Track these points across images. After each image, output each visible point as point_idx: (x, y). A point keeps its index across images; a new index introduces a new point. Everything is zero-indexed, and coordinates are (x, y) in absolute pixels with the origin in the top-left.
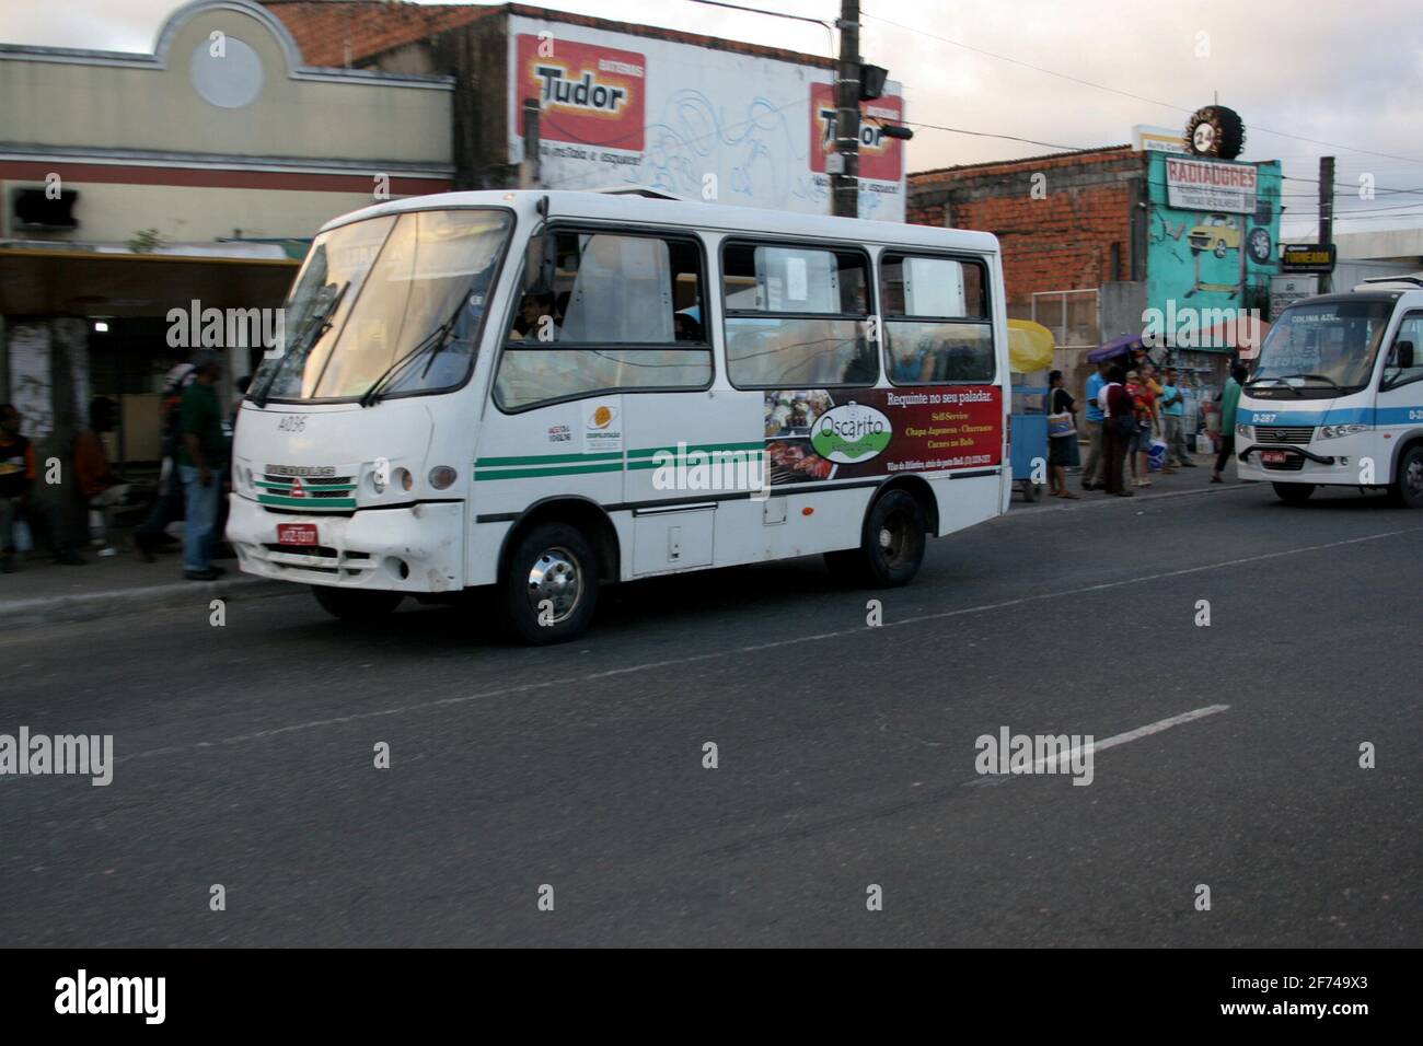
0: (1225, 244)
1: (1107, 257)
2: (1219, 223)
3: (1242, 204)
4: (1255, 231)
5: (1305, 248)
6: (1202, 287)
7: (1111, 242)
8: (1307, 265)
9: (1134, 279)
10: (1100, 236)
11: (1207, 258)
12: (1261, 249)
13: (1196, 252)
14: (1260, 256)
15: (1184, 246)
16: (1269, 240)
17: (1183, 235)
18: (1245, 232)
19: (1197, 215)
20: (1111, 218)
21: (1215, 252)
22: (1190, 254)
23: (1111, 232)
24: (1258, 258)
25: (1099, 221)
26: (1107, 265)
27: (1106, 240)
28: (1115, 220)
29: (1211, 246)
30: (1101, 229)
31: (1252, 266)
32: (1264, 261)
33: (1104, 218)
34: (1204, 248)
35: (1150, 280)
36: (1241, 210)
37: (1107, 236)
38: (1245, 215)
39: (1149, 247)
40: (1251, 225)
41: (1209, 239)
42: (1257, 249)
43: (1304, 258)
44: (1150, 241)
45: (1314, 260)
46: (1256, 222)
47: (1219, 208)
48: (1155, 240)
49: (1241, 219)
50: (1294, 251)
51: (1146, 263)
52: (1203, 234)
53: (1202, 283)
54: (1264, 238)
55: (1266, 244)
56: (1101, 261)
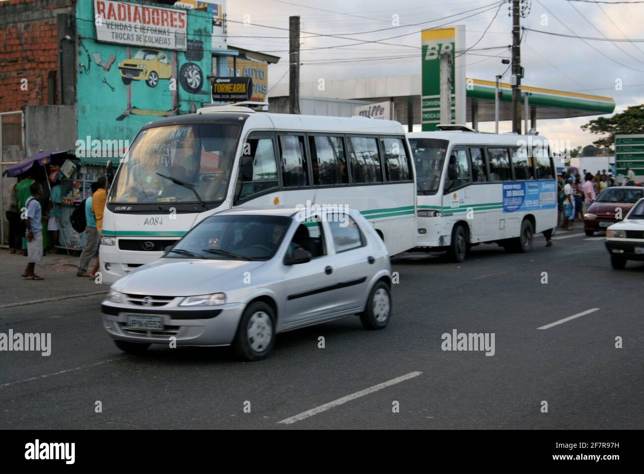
0: (156, 75)
1: (46, 84)
2: (151, 57)
3: (173, 41)
4: (185, 65)
5: (229, 81)
6: (134, 111)
7: (49, 70)
8: (230, 94)
9: (63, 103)
10: (41, 66)
11: (138, 87)
12: (193, 79)
13: (127, 81)
14: (193, 86)
15: (116, 77)
16: (200, 73)
17: (113, 67)
18: (178, 66)
19: (127, 49)
20: (49, 50)
21: (147, 82)
22: (121, 83)
23: (50, 63)
24: (192, 88)
25: (40, 53)
26: (46, 91)
27: (46, 70)
28: (52, 52)
29: (142, 77)
30: (42, 59)
31: (184, 94)
32: (197, 90)
33: (44, 50)
34: (135, 78)
35: (79, 104)
36: (172, 46)
37: (46, 66)
38: (177, 52)
39: (78, 76)
40: (183, 60)
41: (142, 70)
42: (189, 81)
43: (228, 88)
44: (78, 69)
45: (234, 91)
46: (187, 57)
47: (148, 44)
48: (83, 69)
49: (172, 55)
50: (221, 83)
51: (75, 88)
52: (135, 66)
53: (135, 108)
54: (195, 72)
55: (198, 76)
56: (42, 88)
